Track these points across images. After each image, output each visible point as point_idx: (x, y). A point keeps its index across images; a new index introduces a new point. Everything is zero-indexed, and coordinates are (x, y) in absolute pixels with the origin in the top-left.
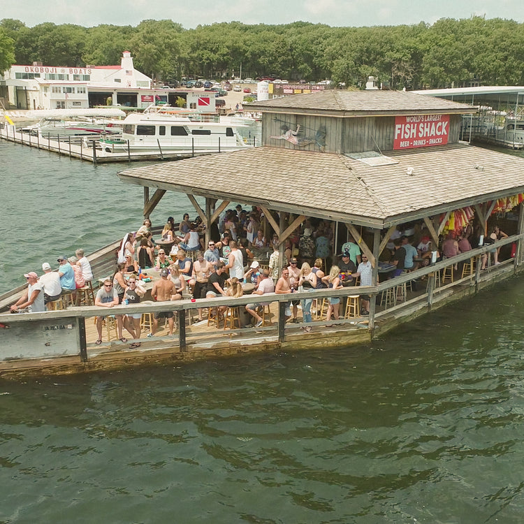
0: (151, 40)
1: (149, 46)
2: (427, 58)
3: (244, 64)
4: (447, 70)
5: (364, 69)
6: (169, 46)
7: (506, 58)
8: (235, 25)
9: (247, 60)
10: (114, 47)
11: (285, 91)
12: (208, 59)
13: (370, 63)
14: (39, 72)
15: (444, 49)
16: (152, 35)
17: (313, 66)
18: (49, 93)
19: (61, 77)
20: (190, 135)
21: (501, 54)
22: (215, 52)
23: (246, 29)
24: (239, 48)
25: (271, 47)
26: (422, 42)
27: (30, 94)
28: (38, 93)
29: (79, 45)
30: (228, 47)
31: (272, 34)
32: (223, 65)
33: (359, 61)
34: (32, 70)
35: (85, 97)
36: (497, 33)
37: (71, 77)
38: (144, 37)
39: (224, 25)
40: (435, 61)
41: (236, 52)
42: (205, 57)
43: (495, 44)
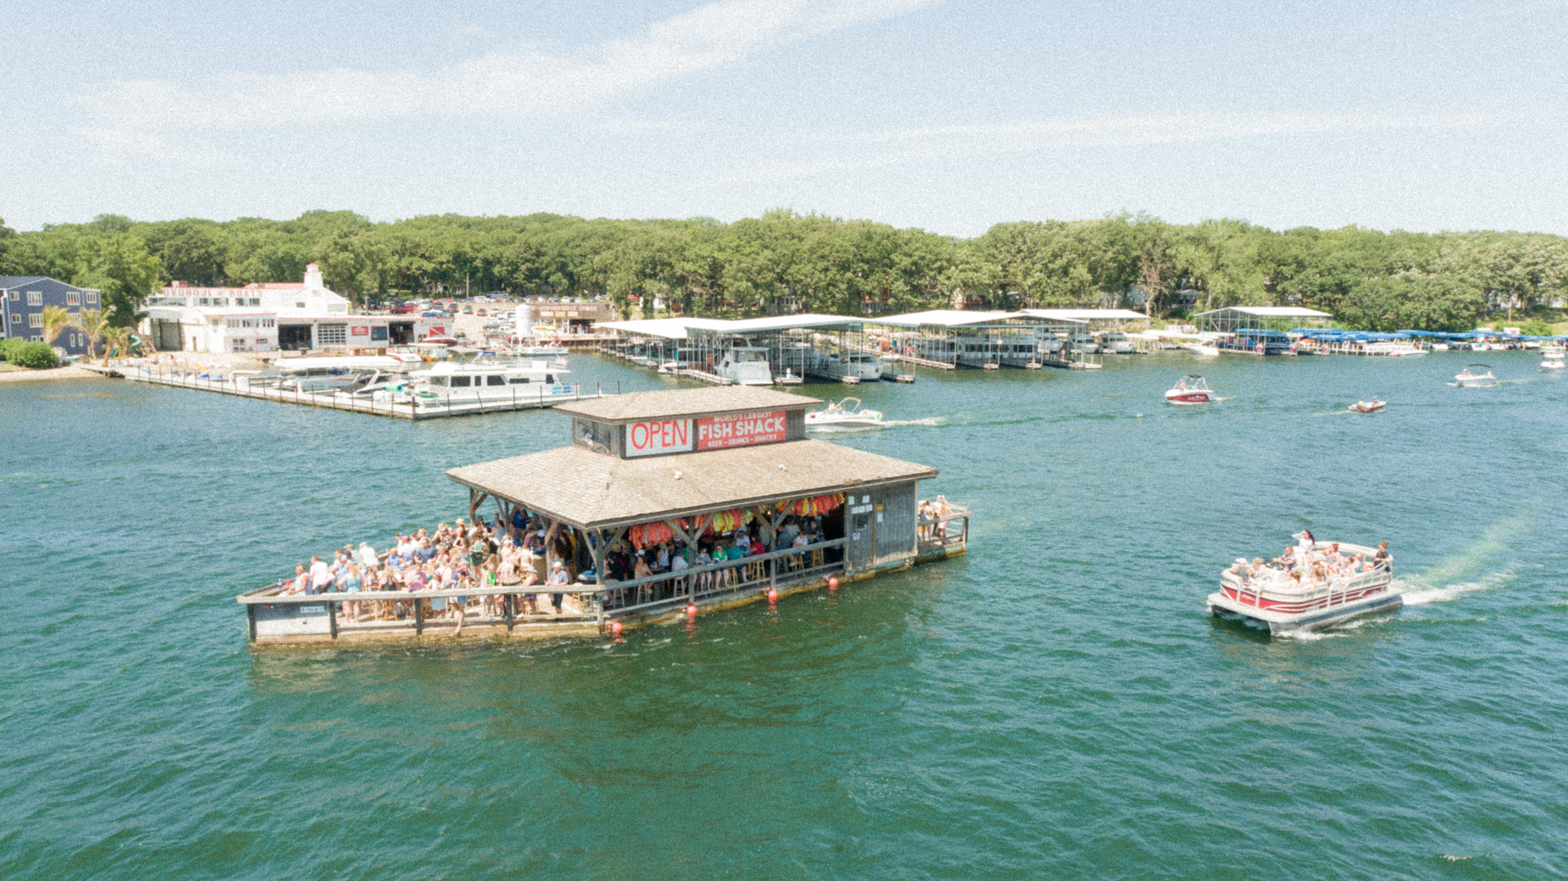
0: (345, 248)
1: (342, 256)
2: (729, 270)
3: (473, 275)
4: (756, 286)
5: (649, 285)
6: (370, 255)
7: (826, 270)
8: (450, 220)
9: (476, 270)
10: (280, 255)
11: (543, 314)
12: (419, 269)
13: (653, 276)
14: (185, 296)
15: (749, 260)
16: (346, 240)
17: (570, 276)
18: (222, 327)
19: (217, 302)
20: (508, 384)
21: (821, 265)
22: (429, 259)
23: (467, 224)
24: (465, 253)
25: (509, 252)
26: (720, 250)
27: (186, 329)
28: (201, 328)
29: (222, 251)
30: (448, 253)
31: (508, 234)
32: (441, 276)
33: (642, 274)
34: (174, 294)
35: (273, 333)
36: (811, 239)
37: (232, 301)
38: (336, 244)
39: (434, 219)
40: (740, 274)
41: (460, 259)
42: (414, 266)
43: (812, 251)
